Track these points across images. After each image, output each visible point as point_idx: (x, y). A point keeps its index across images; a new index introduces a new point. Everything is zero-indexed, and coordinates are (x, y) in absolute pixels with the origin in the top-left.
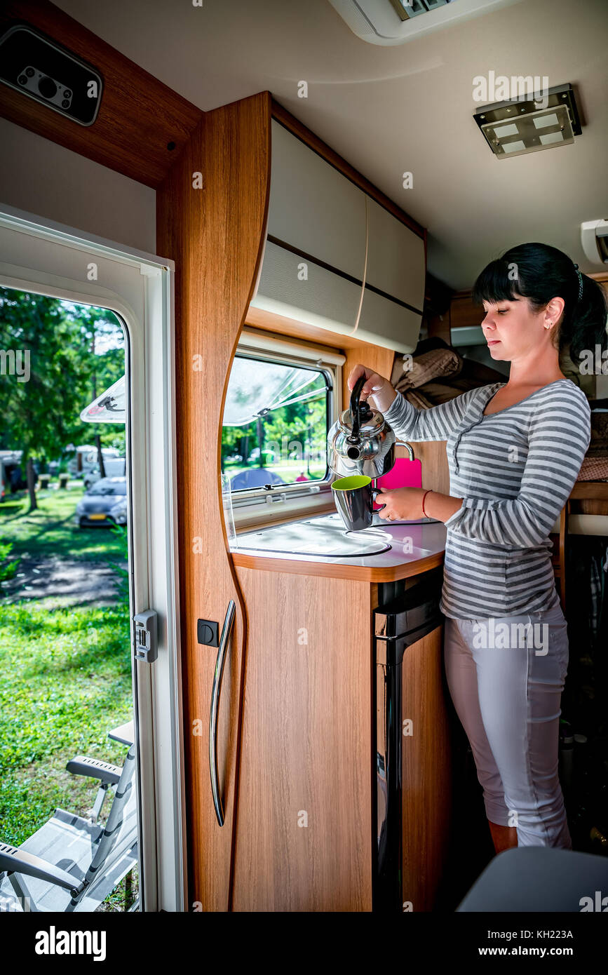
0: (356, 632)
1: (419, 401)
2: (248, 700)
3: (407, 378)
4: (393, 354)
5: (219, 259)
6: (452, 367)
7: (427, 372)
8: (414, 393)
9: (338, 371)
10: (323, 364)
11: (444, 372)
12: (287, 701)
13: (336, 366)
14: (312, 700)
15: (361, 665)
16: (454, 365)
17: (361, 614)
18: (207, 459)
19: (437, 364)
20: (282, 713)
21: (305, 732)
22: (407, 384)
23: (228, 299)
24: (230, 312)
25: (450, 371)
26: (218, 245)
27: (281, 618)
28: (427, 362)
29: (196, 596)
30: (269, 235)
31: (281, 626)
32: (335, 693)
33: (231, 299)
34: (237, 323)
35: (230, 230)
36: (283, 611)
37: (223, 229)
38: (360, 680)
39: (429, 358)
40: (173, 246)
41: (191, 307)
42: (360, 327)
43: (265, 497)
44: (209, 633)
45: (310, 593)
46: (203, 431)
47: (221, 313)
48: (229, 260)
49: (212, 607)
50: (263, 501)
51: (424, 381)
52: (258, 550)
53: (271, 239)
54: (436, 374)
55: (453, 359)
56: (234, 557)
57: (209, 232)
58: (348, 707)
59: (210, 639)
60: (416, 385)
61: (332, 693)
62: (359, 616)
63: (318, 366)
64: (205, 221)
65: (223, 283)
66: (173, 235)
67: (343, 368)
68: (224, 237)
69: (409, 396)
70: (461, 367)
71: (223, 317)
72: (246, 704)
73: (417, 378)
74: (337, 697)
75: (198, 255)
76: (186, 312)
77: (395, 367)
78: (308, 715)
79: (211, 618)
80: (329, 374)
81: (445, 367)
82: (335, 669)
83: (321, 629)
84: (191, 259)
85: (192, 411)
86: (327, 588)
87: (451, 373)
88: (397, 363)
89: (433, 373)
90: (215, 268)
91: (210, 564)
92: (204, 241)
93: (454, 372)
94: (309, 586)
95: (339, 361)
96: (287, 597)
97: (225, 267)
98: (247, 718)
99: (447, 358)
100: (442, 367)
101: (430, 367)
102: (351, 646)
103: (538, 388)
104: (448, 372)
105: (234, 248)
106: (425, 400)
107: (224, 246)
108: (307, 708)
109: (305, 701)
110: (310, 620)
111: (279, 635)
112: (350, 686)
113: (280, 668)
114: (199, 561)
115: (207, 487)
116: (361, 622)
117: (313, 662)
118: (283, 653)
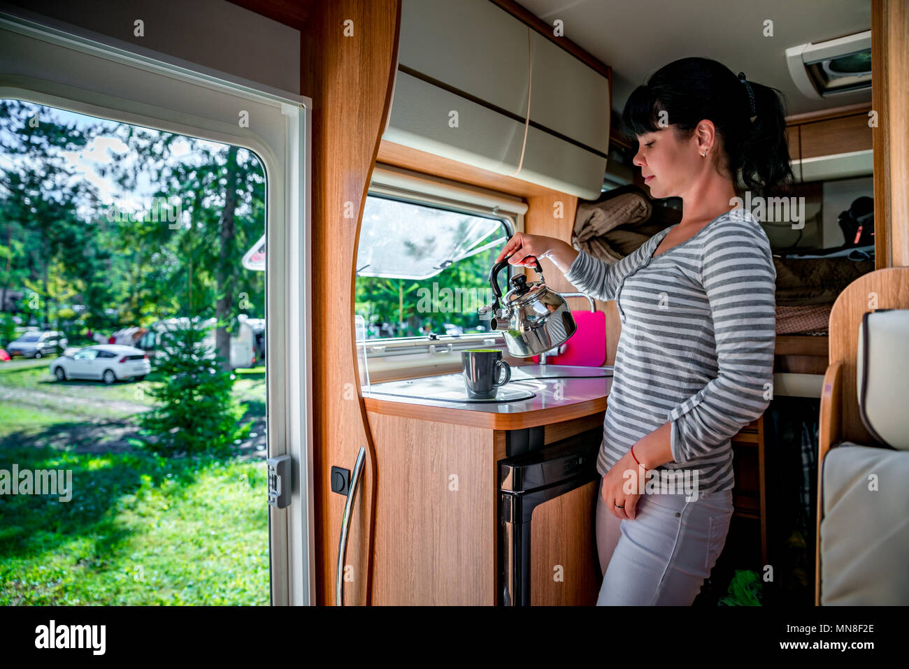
0: (480, 484)
1: (602, 248)
2: (378, 554)
3: (591, 225)
4: (576, 200)
5: (354, 93)
6: (640, 213)
7: (611, 218)
8: (599, 242)
9: (520, 220)
10: (500, 211)
11: (631, 218)
12: (414, 558)
13: (517, 214)
14: (437, 557)
15: (484, 522)
16: (643, 211)
17: (484, 465)
18: (342, 299)
19: (623, 209)
20: (410, 571)
21: (431, 592)
22: (591, 231)
23: (361, 133)
24: (363, 147)
25: (637, 217)
26: (353, 79)
27: (409, 467)
28: (612, 207)
29: (330, 442)
30: (399, 64)
31: (408, 476)
32: (459, 551)
33: (364, 134)
34: (370, 158)
35: (364, 63)
36: (410, 460)
37: (357, 62)
39: (614, 203)
40: (314, 83)
41: (329, 143)
42: (524, 167)
43: (428, 346)
44: (343, 480)
45: (435, 441)
46: (339, 271)
47: (355, 148)
48: (362, 94)
49: (345, 454)
50: (425, 350)
51: (609, 228)
52: (393, 395)
53: (402, 68)
54: (621, 221)
55: (640, 204)
56: (366, 401)
57: (345, 67)
58: (471, 568)
59: (340, 488)
60: (601, 233)
61: (456, 552)
62: (482, 467)
63: (494, 213)
64: (342, 58)
65: (357, 117)
66: (314, 74)
67: (525, 217)
68: (358, 71)
69: (592, 244)
70: (650, 212)
71: (357, 152)
72: (376, 558)
73: (601, 225)
74: (461, 557)
75: (335, 91)
76: (324, 150)
77: (579, 214)
78: (433, 573)
79: (343, 465)
80: (509, 222)
81: (632, 213)
82: (458, 525)
84: (330, 96)
85: (329, 251)
86: (452, 435)
87: (639, 219)
88: (580, 209)
89: (618, 218)
90: (350, 102)
91: (343, 408)
92: (341, 77)
93: (643, 218)
94: (435, 433)
95: (521, 210)
96: (414, 445)
97: (358, 101)
98: (377, 572)
99: (633, 202)
100: (628, 212)
101: (614, 213)
102: (474, 501)
103: (706, 223)
104: (635, 218)
105: (367, 81)
106: (608, 247)
107: (358, 80)
108: (432, 566)
109: (430, 560)
110: (435, 470)
111: (407, 486)
112: (473, 544)
113: (407, 521)
114: (334, 405)
115: (341, 328)
116: (484, 473)
117: (438, 516)
118: (410, 505)
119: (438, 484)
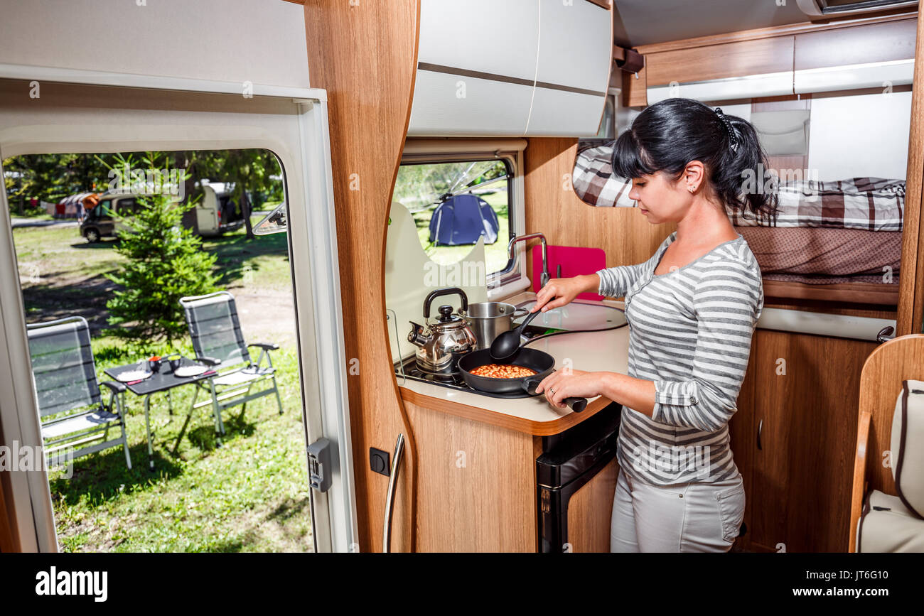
0: (520, 480)
2: (420, 529)
5: (372, 88)
12: (456, 535)
14: (480, 537)
15: (525, 513)
18: (372, 294)
23: (383, 132)
24: (386, 147)
26: (370, 73)
27: (448, 455)
29: (367, 426)
31: (448, 463)
32: (501, 534)
33: (386, 134)
34: (394, 159)
35: (381, 57)
36: (450, 449)
37: (374, 55)
38: (525, 526)
40: (325, 69)
41: (347, 138)
44: (381, 461)
45: (475, 435)
46: (367, 266)
48: (382, 90)
49: (382, 439)
57: (360, 57)
59: (380, 469)
61: (498, 535)
64: (356, 45)
65: (378, 116)
66: (324, 57)
68: (376, 65)
71: (379, 151)
72: (418, 531)
74: (503, 539)
75: (351, 82)
79: (382, 447)
82: (500, 512)
83: (486, 472)
84: (344, 85)
85: (355, 244)
86: (491, 434)
90: (368, 97)
91: (379, 396)
92: (356, 67)
94: (474, 428)
96: (453, 436)
97: (378, 97)
98: (419, 544)
102: (515, 493)
105: (387, 77)
107: (376, 74)
108: (475, 545)
109: (473, 538)
110: (475, 461)
111: (447, 471)
112: (515, 530)
113: (449, 503)
114: (369, 392)
115: (373, 322)
116: (524, 471)
117: (480, 502)
118: (450, 488)
119: (479, 474)
